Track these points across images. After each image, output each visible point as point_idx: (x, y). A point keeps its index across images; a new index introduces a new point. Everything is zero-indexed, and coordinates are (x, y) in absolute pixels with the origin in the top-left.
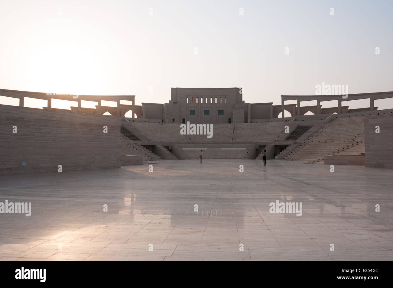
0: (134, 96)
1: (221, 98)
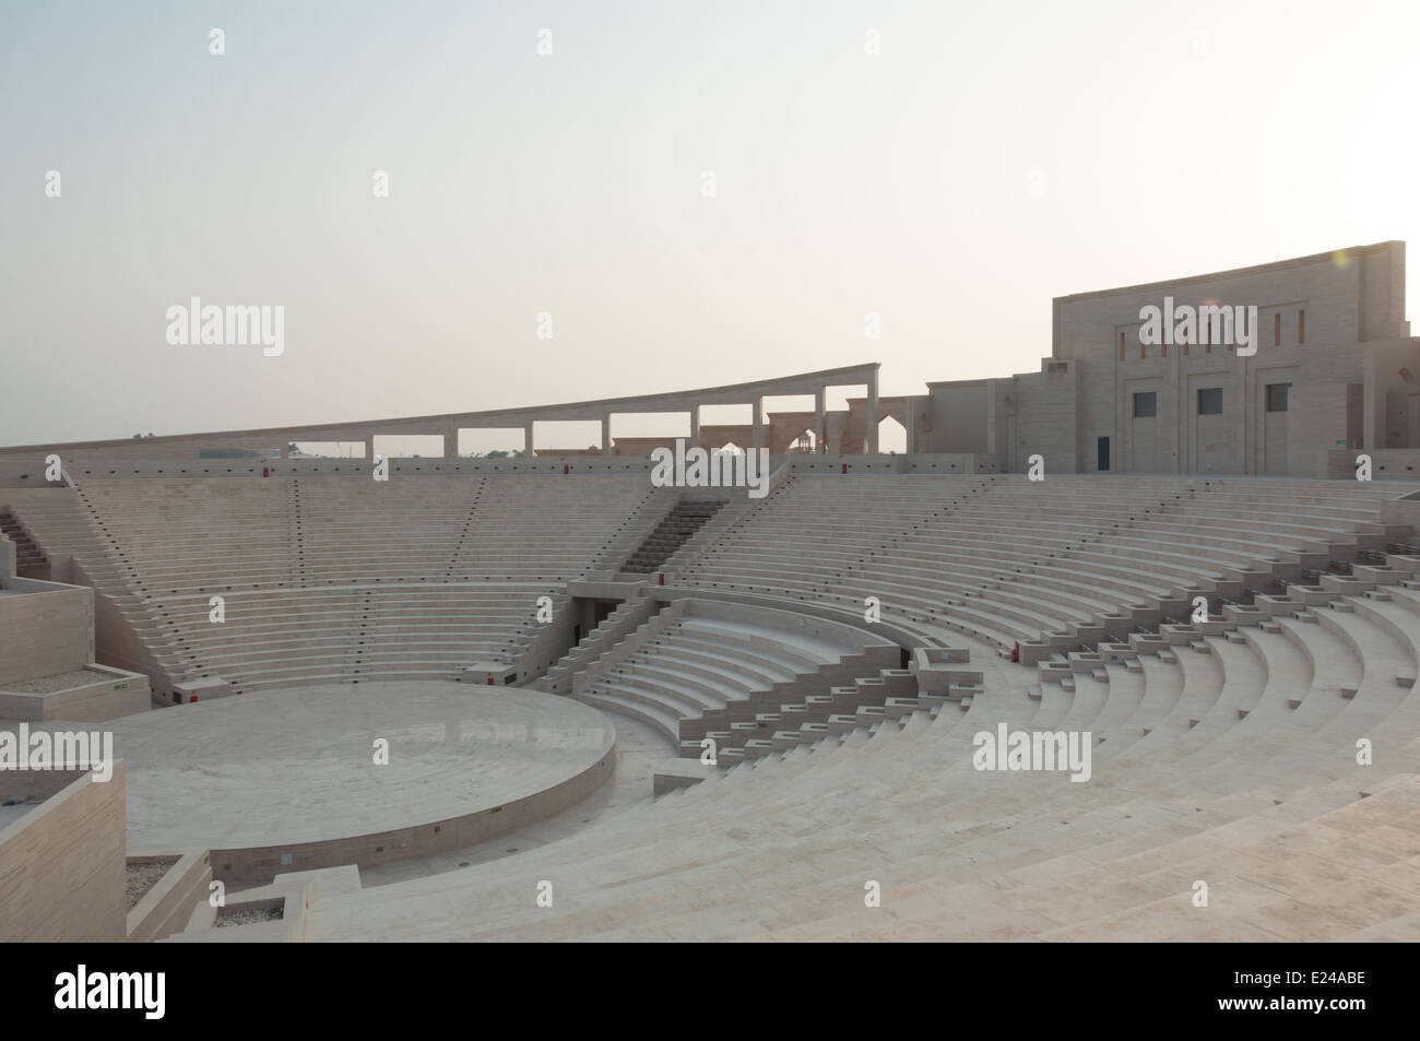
0: (873, 366)
1: (1278, 316)
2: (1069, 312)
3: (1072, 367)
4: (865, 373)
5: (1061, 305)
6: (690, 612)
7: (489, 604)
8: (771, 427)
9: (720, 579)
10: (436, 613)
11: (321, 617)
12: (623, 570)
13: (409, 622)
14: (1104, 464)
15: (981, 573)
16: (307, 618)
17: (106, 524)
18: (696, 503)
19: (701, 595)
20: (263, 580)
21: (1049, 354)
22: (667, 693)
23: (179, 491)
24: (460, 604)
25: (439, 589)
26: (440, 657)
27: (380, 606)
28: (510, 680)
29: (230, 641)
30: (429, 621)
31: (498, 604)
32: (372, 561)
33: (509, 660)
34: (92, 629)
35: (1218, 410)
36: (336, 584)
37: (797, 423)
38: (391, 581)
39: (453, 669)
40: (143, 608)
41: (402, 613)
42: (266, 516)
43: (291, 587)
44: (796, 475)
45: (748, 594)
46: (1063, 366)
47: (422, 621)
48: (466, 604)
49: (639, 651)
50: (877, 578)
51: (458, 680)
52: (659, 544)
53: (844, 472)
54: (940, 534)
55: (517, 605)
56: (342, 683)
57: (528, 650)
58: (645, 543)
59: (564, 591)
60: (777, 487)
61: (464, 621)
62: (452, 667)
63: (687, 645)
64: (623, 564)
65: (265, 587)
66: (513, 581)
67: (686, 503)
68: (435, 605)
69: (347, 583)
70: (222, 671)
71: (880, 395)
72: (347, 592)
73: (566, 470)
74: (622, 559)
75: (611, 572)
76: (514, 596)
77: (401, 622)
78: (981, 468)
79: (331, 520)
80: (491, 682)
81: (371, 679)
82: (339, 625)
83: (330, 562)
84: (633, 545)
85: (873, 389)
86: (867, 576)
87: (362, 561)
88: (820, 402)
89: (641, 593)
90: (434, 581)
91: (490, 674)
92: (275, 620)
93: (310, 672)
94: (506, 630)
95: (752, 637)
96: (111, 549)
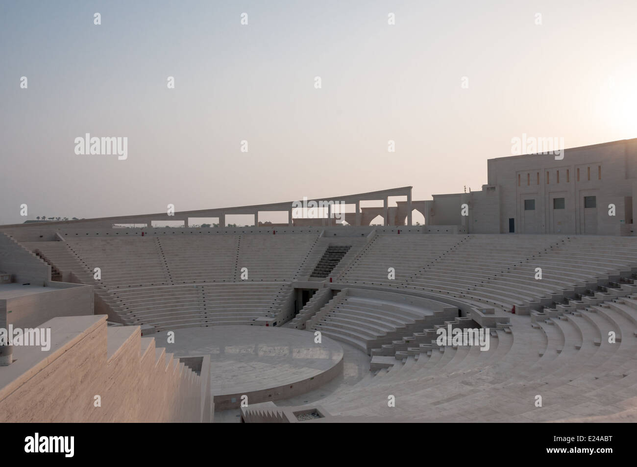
0: (410, 188)
1: (589, 168)
2: (495, 165)
3: (497, 189)
4: (407, 191)
5: (491, 162)
6: (349, 294)
7: (256, 292)
8: (363, 214)
9: (357, 280)
10: (234, 295)
11: (185, 298)
12: (311, 276)
13: (223, 299)
14: (512, 229)
15: (479, 276)
16: (178, 298)
17: (81, 258)
18: (337, 247)
19: (352, 287)
20: (154, 282)
21: (486, 183)
22: (349, 329)
23: (108, 243)
24: (244, 292)
25: (232, 285)
26: (241, 315)
27: (209, 293)
28: (275, 324)
29: (148, 309)
30: (232, 299)
31: (260, 292)
32: (200, 273)
33: (273, 316)
34: (93, 304)
35: (563, 207)
36: (187, 283)
37: (375, 212)
38: (210, 282)
39: (248, 320)
40: (108, 295)
41: (220, 296)
42: (149, 253)
43: (168, 285)
44: (378, 234)
45: (372, 286)
46: (493, 188)
47: (229, 299)
48: (248, 292)
49: (330, 311)
50: (430, 279)
51: (252, 325)
52: (325, 265)
53: (399, 233)
54: (452, 260)
55: (269, 292)
56: (201, 326)
57: (280, 311)
58: (318, 264)
59: (290, 286)
60: (371, 240)
61: (248, 299)
62: (248, 319)
63: (351, 308)
64: (311, 274)
65: (156, 285)
66: (264, 281)
67: (332, 247)
68: (232, 292)
69: (191, 283)
70: (149, 322)
71: (413, 200)
72: (193, 287)
73: (274, 233)
74: (311, 271)
75: (308, 277)
76: (267, 288)
77: (220, 299)
78: (460, 232)
79: (177, 255)
80: (267, 325)
81: (214, 325)
82: (193, 301)
83: (182, 274)
84: (314, 266)
85: (409, 198)
86: (425, 278)
87: (195, 273)
88: (386, 203)
89: (325, 286)
90: (229, 281)
91: (267, 322)
92: (165, 299)
93: (186, 322)
94: (268, 303)
95: (383, 304)
96: (86, 269)
